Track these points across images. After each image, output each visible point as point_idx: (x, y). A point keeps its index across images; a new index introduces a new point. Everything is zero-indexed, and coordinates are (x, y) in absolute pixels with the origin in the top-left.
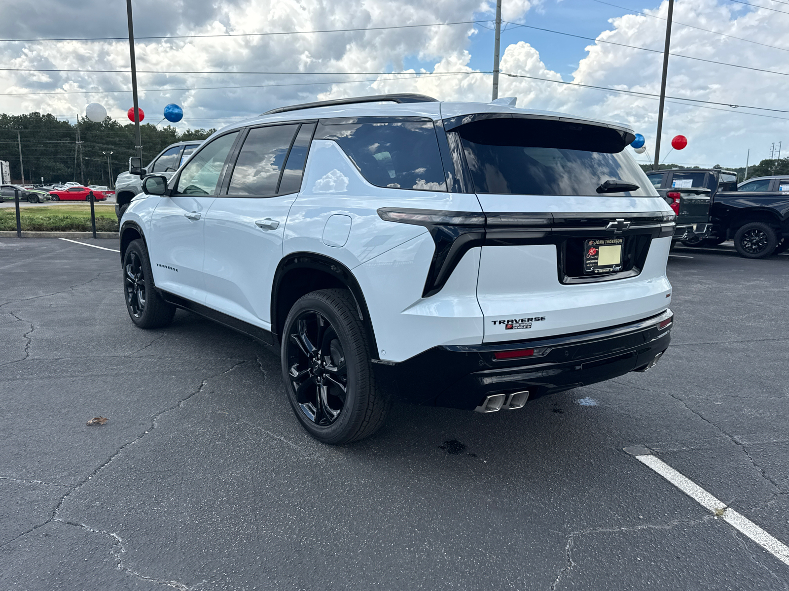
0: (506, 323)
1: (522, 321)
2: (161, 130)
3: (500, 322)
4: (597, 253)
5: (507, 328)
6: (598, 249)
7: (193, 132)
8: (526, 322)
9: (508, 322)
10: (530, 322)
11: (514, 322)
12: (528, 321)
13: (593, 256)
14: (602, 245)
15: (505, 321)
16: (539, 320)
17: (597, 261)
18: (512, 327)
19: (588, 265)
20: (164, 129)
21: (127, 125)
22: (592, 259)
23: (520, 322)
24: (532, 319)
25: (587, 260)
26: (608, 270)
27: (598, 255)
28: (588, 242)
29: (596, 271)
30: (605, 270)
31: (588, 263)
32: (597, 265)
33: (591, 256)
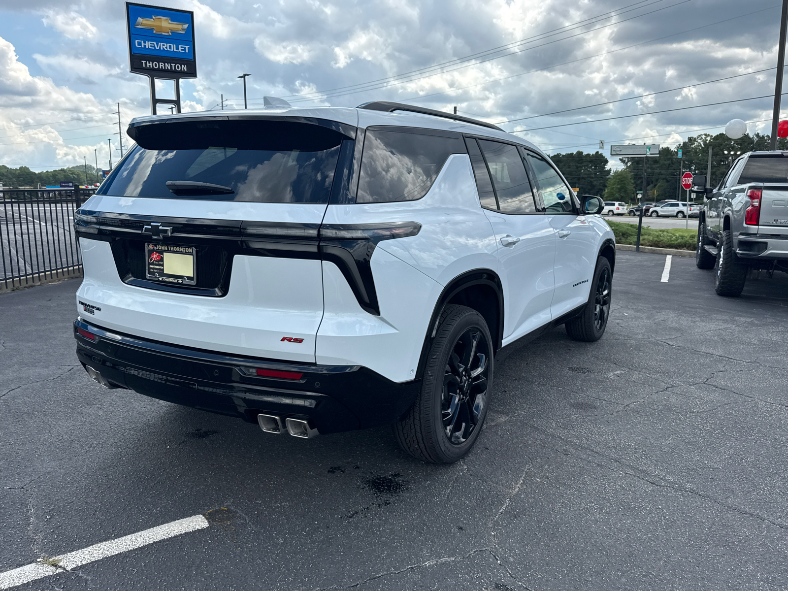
4: (162, 259)
6: (163, 255)
13: (156, 261)
14: (166, 251)
17: (162, 268)
19: (152, 270)
22: (156, 265)
25: (150, 264)
26: (175, 280)
27: (163, 261)
28: (148, 245)
29: (160, 279)
30: (171, 280)
31: (152, 268)
32: (161, 272)
33: (154, 260)
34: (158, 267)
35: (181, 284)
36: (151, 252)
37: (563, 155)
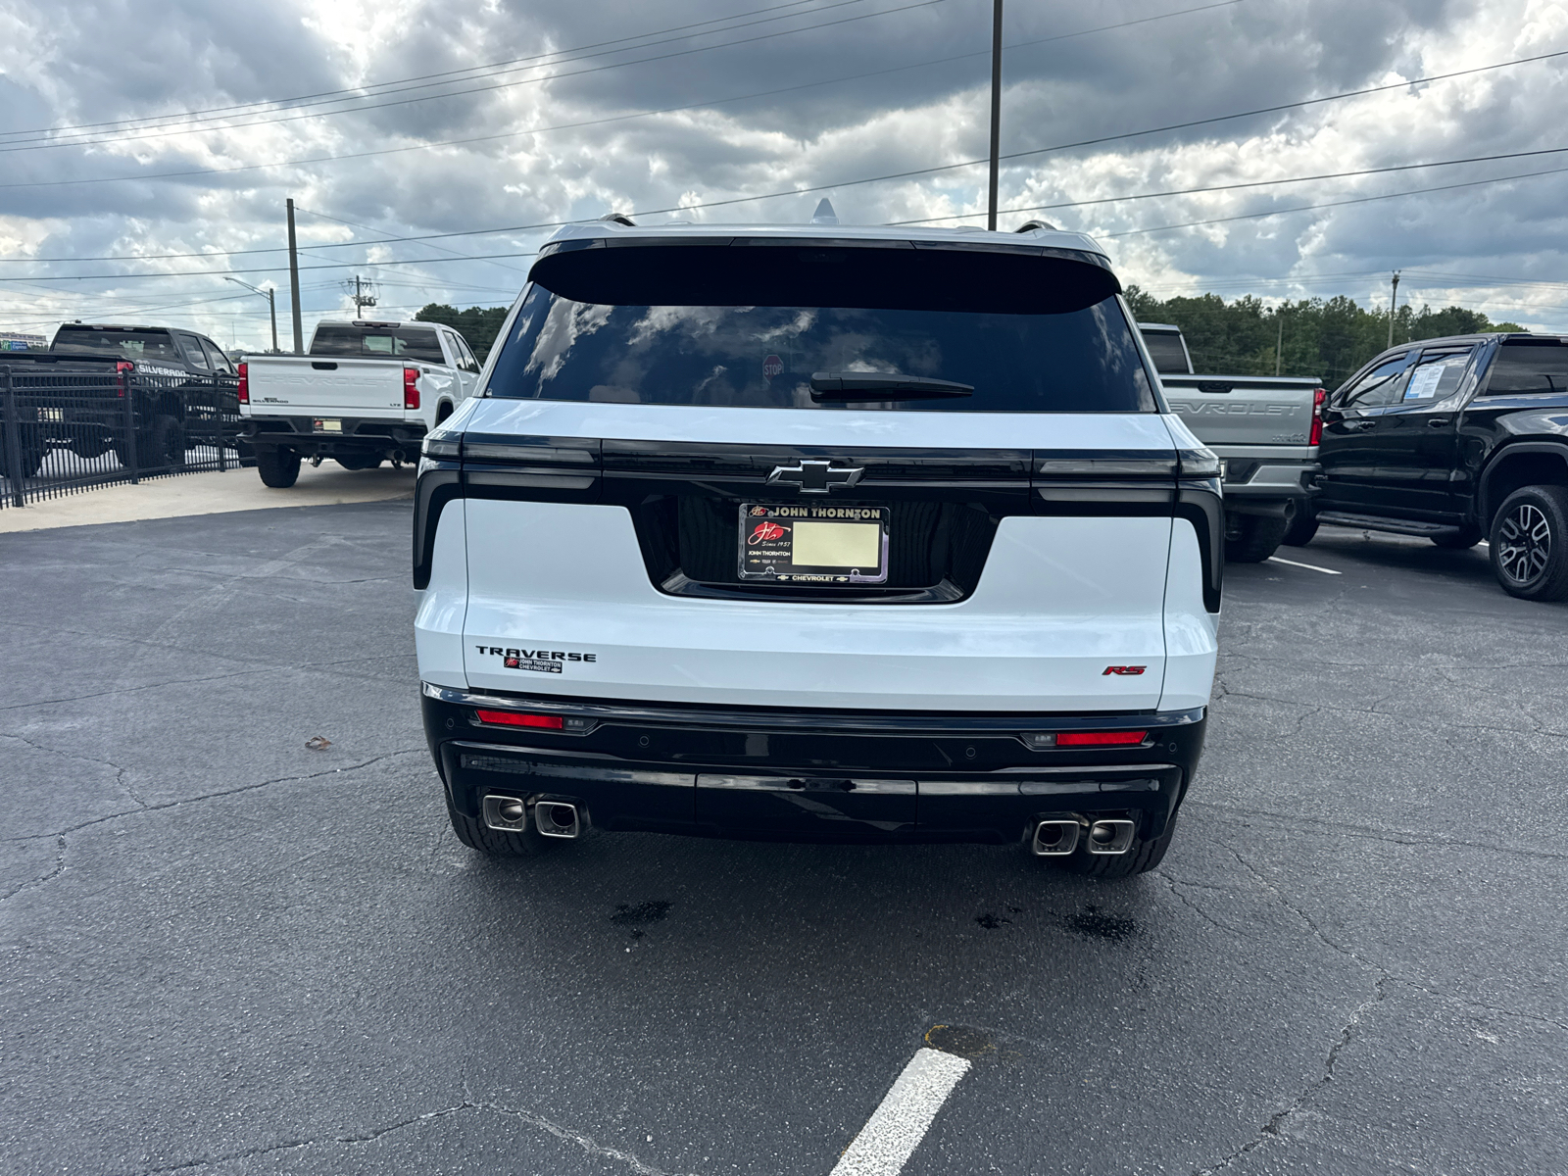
0: (504, 653)
1: (539, 654)
2: (1231, 306)
3: (492, 651)
4: (789, 537)
5: (507, 665)
6: (791, 527)
7: (1296, 305)
8: (549, 660)
9: (508, 652)
10: (558, 659)
11: (522, 655)
12: (553, 657)
13: (769, 541)
14: (802, 519)
15: (501, 650)
16: (579, 659)
17: (787, 554)
18: (518, 664)
19: (755, 561)
20: (1238, 303)
21: (1173, 300)
22: (769, 550)
23: (535, 657)
24: (563, 654)
25: (748, 548)
26: (829, 578)
27: (791, 541)
28: (749, 508)
29: (783, 578)
30: (819, 578)
31: (755, 557)
32: (786, 563)
33: (763, 540)
34: (773, 553)
35: (846, 584)
36: (754, 524)
37: (485, 312)
